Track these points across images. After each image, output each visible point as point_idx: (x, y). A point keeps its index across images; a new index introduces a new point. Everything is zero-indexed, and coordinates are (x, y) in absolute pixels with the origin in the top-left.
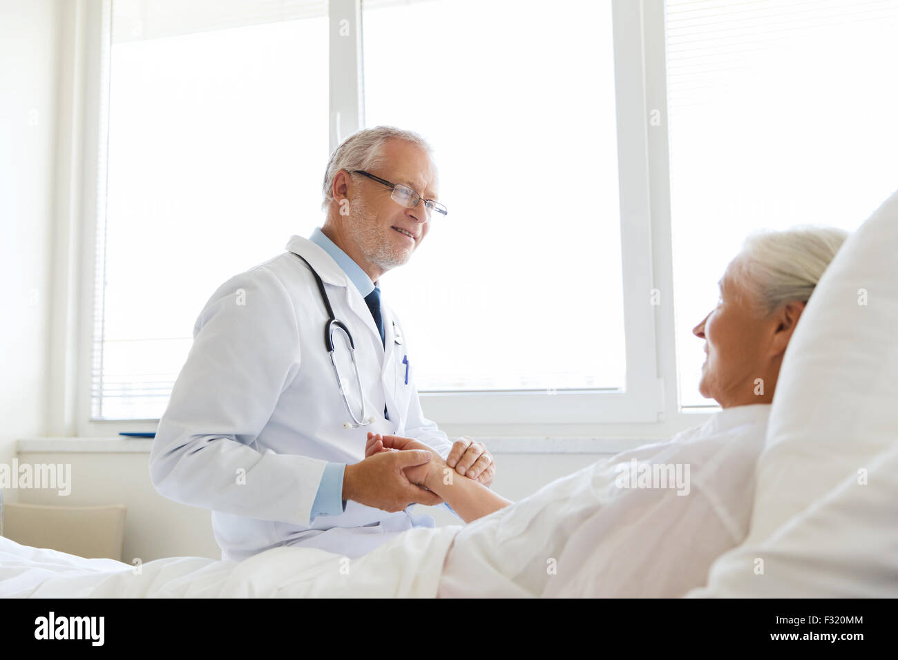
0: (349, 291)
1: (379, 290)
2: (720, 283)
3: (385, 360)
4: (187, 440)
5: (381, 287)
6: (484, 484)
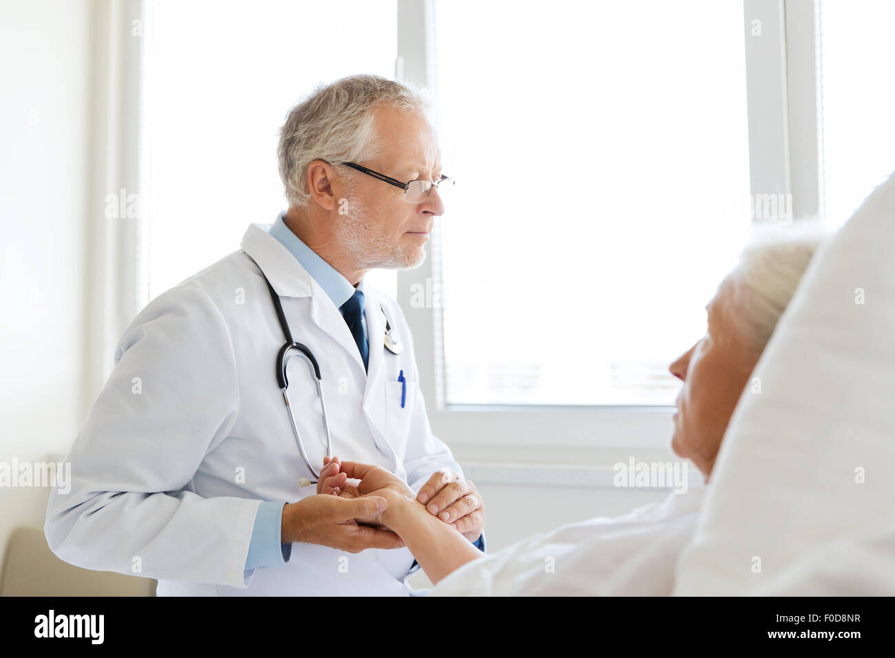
0: (315, 303)
1: (362, 293)
2: (707, 307)
3: (367, 386)
4: (84, 498)
5: (363, 288)
6: (464, 534)
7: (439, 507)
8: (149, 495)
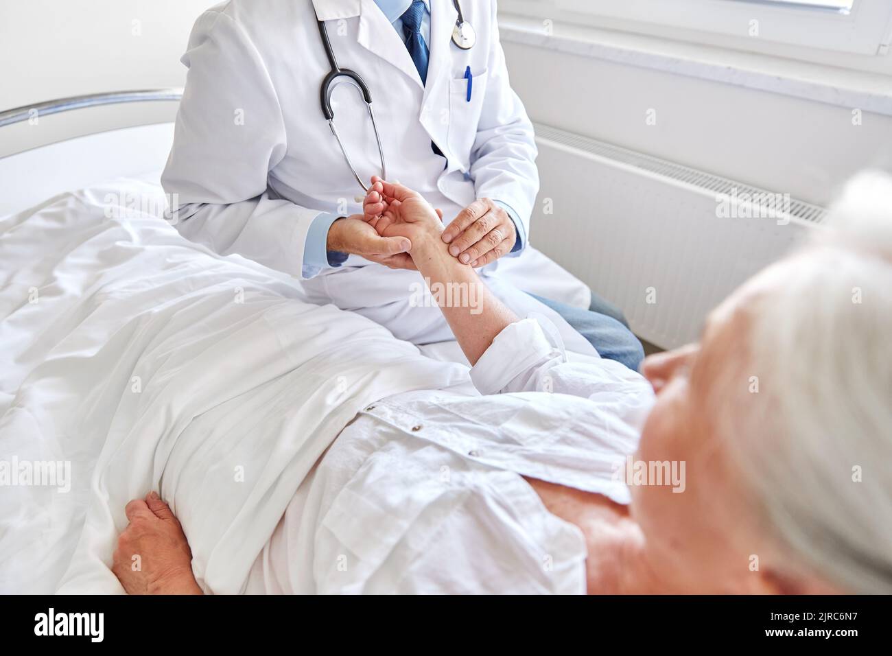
7: (460, 249)
8: (228, 205)
